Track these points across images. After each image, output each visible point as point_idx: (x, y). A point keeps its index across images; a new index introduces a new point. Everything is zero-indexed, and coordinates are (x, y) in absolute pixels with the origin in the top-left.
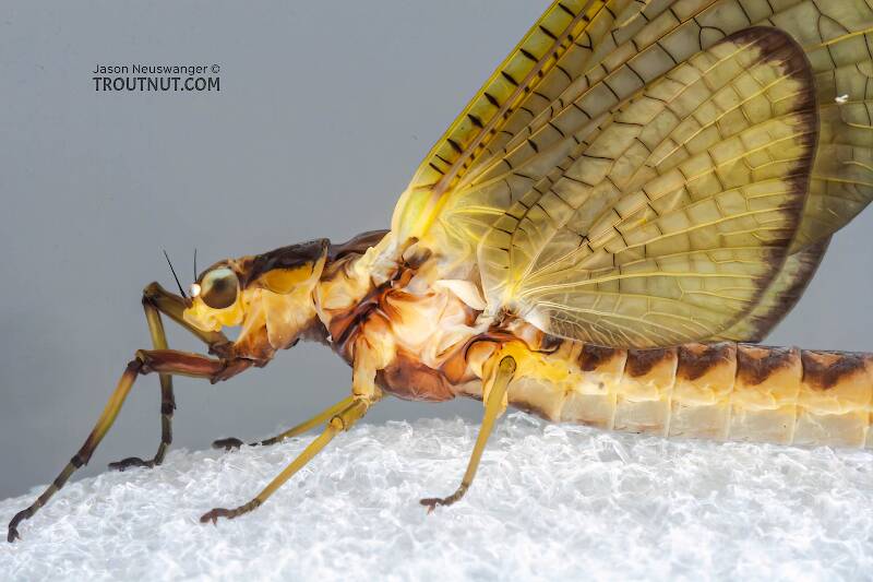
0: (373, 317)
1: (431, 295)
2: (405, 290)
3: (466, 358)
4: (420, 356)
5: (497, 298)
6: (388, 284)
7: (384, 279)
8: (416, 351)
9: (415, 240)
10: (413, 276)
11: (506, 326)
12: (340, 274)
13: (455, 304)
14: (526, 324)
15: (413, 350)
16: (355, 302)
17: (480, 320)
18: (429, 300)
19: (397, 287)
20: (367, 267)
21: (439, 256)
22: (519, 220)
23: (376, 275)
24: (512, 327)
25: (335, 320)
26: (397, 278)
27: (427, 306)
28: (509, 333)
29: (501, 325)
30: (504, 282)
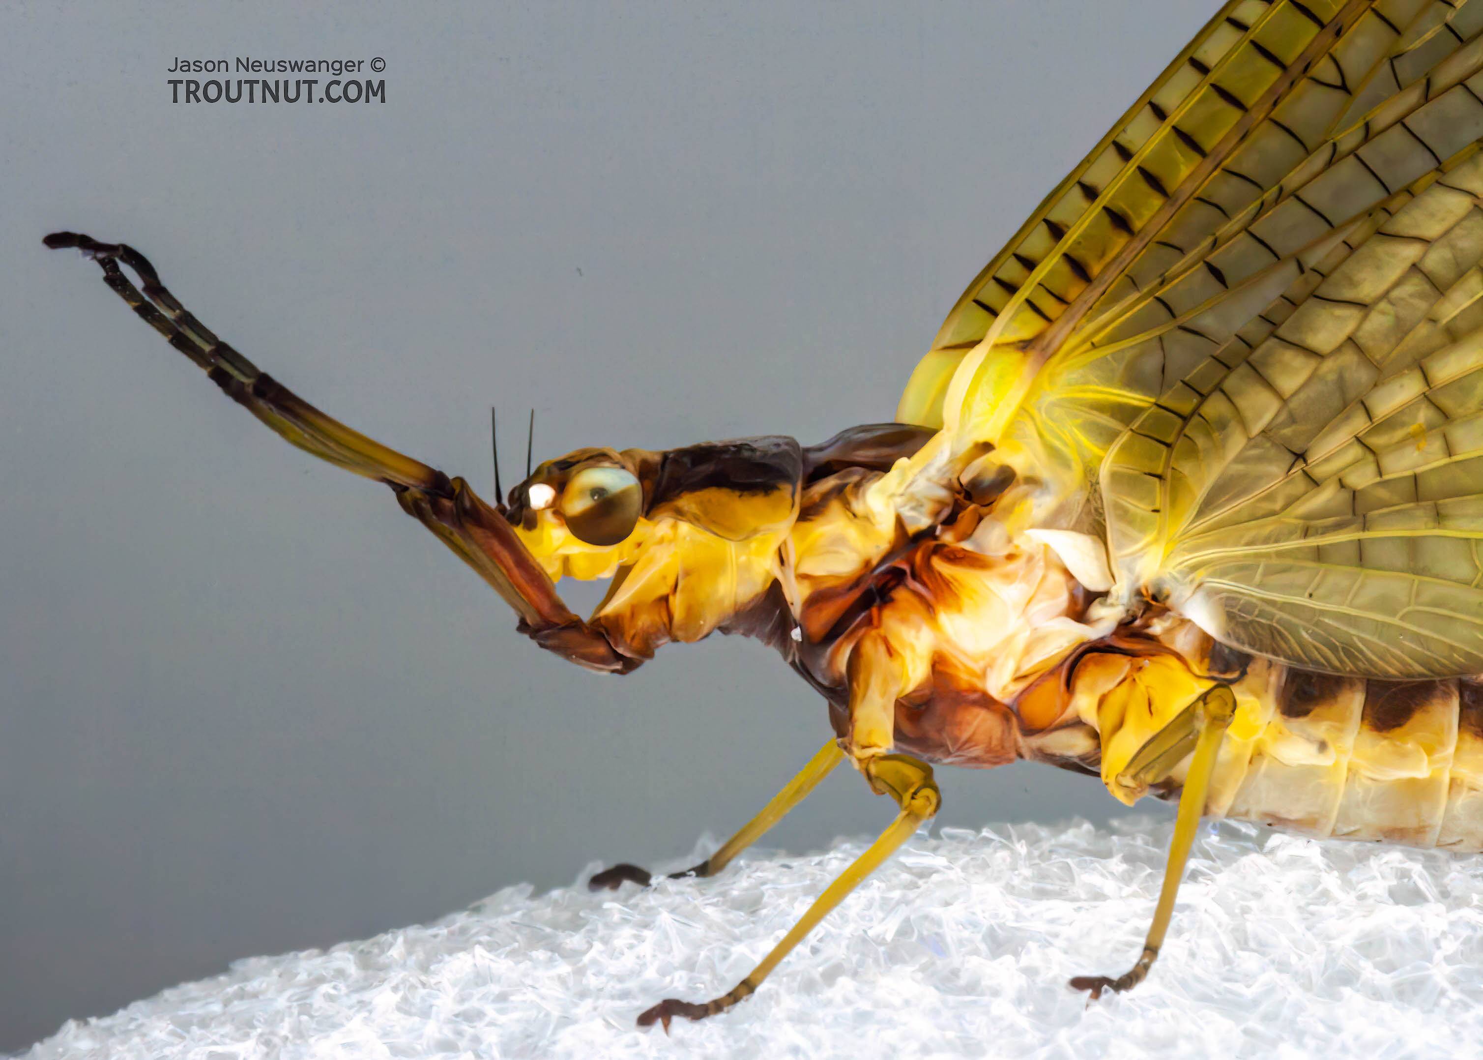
0: (901, 595)
1: (1010, 557)
2: (967, 546)
3: (1070, 684)
4: (983, 675)
5: (1130, 570)
6: (929, 533)
7: (924, 522)
8: (977, 667)
9: (987, 447)
10: (980, 519)
11: (1147, 626)
12: (835, 506)
13: (1057, 577)
14: (1184, 622)
15: (971, 664)
16: (867, 563)
17: (1097, 611)
18: (1011, 566)
19: (948, 538)
20: (892, 496)
21: (1032, 481)
22: (1185, 419)
23: (907, 513)
24: (1157, 627)
25: (815, 601)
26: (950, 522)
27: (1008, 578)
28: (1152, 638)
29: (1138, 623)
30: (1148, 538)
